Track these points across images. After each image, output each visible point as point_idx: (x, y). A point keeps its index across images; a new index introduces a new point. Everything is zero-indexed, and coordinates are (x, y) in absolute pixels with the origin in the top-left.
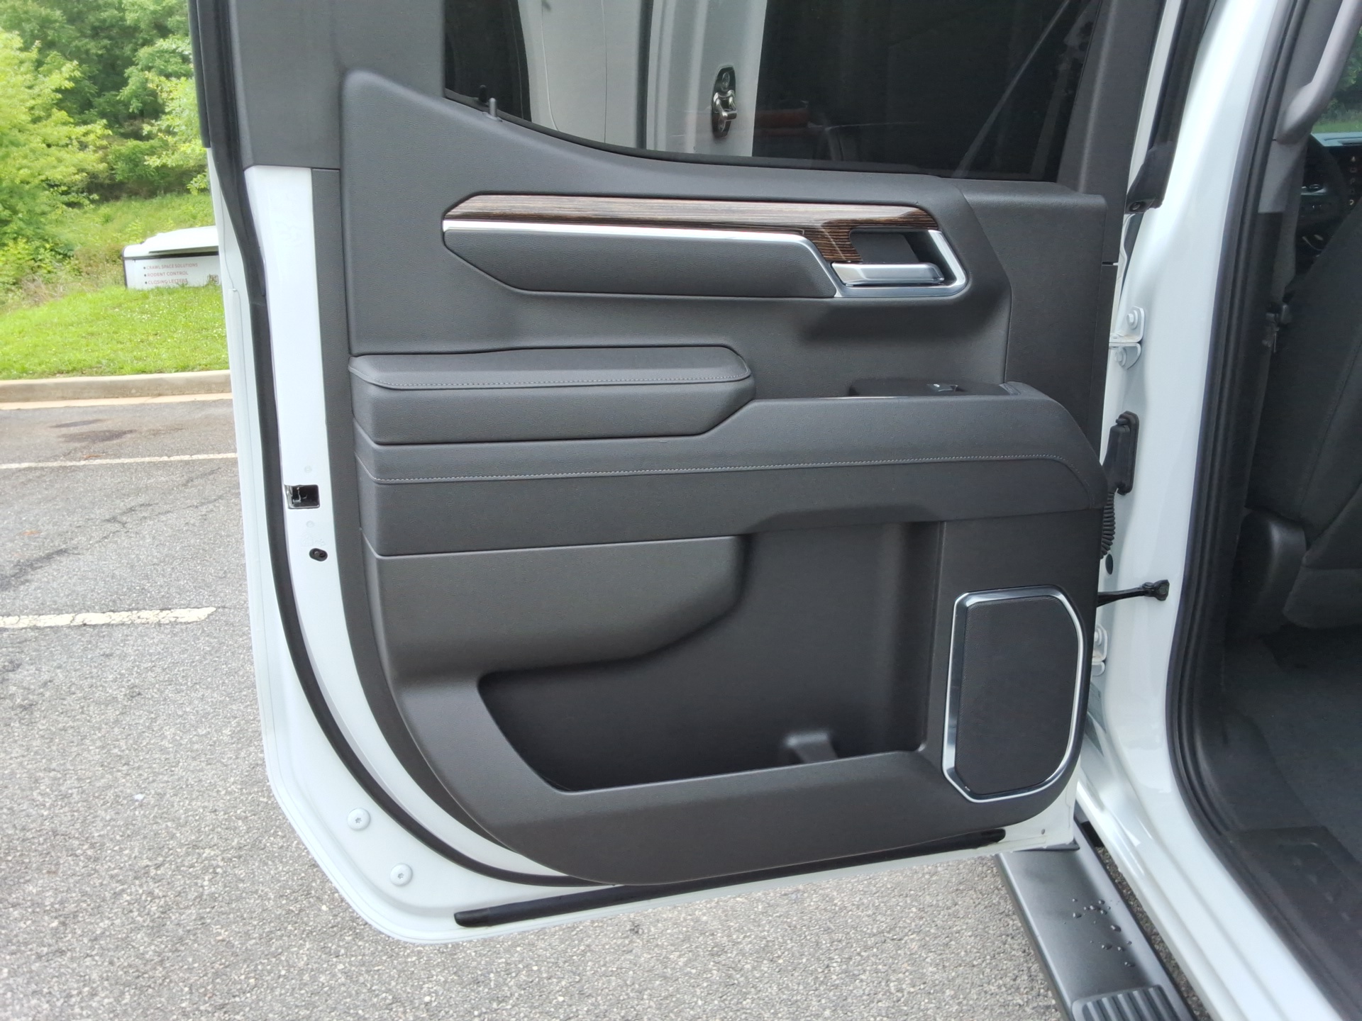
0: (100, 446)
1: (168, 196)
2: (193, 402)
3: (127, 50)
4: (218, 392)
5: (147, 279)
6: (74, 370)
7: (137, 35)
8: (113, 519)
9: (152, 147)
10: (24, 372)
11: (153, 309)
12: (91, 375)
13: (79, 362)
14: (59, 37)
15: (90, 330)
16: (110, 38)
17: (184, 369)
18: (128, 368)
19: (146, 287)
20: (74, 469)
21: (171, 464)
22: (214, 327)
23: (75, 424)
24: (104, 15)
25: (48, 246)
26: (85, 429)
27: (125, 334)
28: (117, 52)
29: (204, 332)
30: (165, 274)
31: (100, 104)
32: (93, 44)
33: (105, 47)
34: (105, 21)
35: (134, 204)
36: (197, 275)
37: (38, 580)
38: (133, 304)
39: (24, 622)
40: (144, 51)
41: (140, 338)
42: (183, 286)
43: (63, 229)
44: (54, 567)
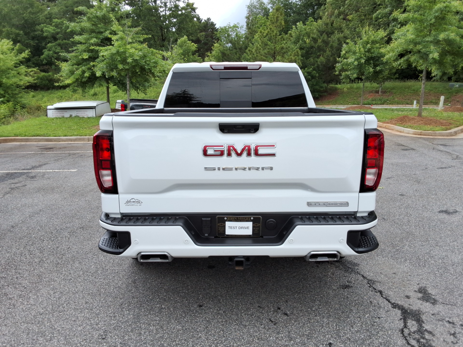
0: (48, 150)
1: (54, 90)
3: (43, 44)
4: (74, 141)
5: (53, 115)
7: (46, 39)
8: (56, 160)
9: (49, 75)
10: (25, 136)
11: (56, 122)
12: (42, 137)
13: (39, 134)
14: (21, 39)
15: (40, 127)
16: (38, 40)
17: (66, 136)
18: (52, 136)
19: (53, 117)
20: (44, 153)
21: (65, 153)
22: (72, 127)
23: (41, 146)
24: (37, 33)
25: (19, 104)
26: (44, 147)
27: (49, 128)
28: (40, 44)
29: (70, 128)
30: (58, 114)
31: (33, 60)
32: (32, 42)
33: (36, 43)
34: (36, 35)
35: (42, 92)
36: (67, 114)
37: (44, 167)
38: (50, 121)
39: (44, 171)
40: (49, 45)
41: (53, 129)
42: (63, 117)
43: (23, 99)
44: (46, 165)
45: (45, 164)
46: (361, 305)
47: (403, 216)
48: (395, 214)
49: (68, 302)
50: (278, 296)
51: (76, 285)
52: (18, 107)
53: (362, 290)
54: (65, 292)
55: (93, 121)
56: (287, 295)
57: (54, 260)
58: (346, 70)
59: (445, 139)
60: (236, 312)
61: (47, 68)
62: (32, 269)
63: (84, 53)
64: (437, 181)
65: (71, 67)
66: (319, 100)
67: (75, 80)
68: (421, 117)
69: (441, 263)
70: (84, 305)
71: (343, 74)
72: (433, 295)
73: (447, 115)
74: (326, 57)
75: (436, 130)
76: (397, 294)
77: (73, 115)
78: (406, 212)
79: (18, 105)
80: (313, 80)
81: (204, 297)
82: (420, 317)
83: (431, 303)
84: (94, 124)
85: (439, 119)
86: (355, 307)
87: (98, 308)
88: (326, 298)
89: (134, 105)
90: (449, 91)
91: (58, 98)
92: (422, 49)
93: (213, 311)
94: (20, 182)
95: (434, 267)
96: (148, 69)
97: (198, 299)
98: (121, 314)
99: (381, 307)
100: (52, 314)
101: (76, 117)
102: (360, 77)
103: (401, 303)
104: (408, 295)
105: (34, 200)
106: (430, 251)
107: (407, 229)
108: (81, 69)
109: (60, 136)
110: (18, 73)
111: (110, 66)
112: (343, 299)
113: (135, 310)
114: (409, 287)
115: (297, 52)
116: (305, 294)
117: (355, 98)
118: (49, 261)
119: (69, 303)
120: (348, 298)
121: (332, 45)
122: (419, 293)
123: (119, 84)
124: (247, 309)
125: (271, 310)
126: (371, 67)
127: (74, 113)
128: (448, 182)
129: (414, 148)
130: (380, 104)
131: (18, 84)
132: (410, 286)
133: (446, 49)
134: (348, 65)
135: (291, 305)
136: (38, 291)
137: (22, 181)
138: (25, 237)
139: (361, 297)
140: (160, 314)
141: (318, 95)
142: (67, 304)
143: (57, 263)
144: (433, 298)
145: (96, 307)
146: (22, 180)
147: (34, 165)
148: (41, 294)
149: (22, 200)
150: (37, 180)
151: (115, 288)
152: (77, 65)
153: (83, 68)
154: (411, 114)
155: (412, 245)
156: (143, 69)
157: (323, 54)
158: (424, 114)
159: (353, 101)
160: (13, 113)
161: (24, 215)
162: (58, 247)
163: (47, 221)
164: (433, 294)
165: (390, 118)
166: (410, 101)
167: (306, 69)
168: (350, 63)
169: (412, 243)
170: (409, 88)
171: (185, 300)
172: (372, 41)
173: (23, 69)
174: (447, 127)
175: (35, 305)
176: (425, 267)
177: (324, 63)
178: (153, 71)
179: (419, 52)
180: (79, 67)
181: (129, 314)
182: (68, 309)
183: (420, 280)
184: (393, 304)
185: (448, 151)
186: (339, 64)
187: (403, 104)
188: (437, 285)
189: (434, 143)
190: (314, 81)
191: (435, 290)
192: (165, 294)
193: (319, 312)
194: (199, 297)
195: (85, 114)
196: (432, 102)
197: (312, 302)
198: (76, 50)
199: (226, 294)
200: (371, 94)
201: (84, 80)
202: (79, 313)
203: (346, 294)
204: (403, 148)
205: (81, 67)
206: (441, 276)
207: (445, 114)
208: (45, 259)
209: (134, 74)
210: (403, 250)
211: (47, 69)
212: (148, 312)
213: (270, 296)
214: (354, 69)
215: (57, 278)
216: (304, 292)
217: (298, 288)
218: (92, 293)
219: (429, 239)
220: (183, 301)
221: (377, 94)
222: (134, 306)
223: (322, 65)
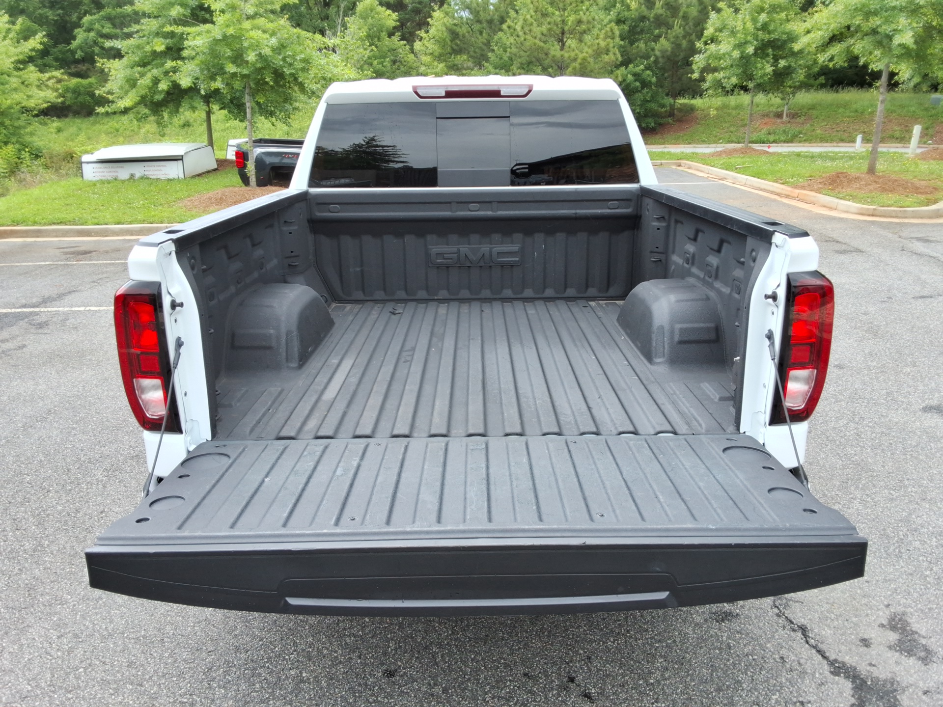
0: (81, 257)
2: (124, 240)
3: (74, 17)
4: (137, 235)
5: (95, 174)
6: (61, 222)
7: (80, 7)
8: (94, 282)
9: (90, 83)
10: (35, 223)
11: (100, 192)
12: (70, 225)
13: (63, 218)
14: (28, 7)
15: (66, 202)
16: (62, 8)
17: (119, 223)
18: (90, 222)
19: (95, 179)
20: (71, 265)
21: (116, 264)
22: (134, 203)
23: (67, 248)
25: (27, 150)
26: (72, 250)
27: (86, 205)
28: (67, 18)
29: (129, 205)
30: (106, 172)
31: (55, 53)
32: (51, 12)
33: (59, 15)
35: (77, 120)
36: (124, 172)
37: (67, 299)
38: (88, 189)
39: (66, 309)
40: (87, 19)
41: (94, 207)
42: (116, 179)
43: (35, 138)
44: (73, 295)
45: (70, 293)
46: (761, 669)
47: (845, 422)
48: (827, 415)
49: (88, 662)
50: (570, 645)
51: (109, 613)
52: (25, 155)
53: (761, 624)
54: (84, 634)
55: (178, 189)
56: (591, 642)
57: (68, 546)
58: (715, 70)
59: (925, 224)
60: (472, 689)
61: (84, 68)
62: (16, 571)
63: (156, 40)
64: (915, 330)
65: (129, 72)
66: (657, 133)
67: (138, 98)
68: (874, 174)
69: (936, 546)
70: (124, 669)
71: (710, 77)
72: (924, 637)
73: (928, 168)
74: (672, 40)
75: (907, 204)
76: (843, 634)
77: (138, 175)
78: (852, 409)
79: (26, 152)
80: (645, 90)
81: (400, 647)
82: (895, 698)
83: (919, 658)
84: (180, 195)
85: (911, 178)
86: (746, 674)
87: (155, 678)
88: (680, 650)
89: (264, 153)
90: (930, 114)
91: (111, 133)
92: (880, 26)
93: (419, 689)
94: (13, 338)
95: (921, 558)
96: (290, 74)
97: (385, 654)
98: (206, 698)
99: (807, 673)
100: (50, 697)
101: (142, 178)
102: (745, 83)
103: (850, 662)
104: (866, 637)
105: (37, 384)
106: (910, 514)
107: (856, 455)
108: (149, 75)
109: (107, 224)
110: (23, 83)
111: (209, 70)
112: (717, 651)
113: (238, 685)
114: (867, 615)
115: (612, 30)
116: (631, 637)
117: (732, 129)
118: (55, 548)
119: (90, 665)
120: (730, 648)
121: (685, 13)
122: (891, 630)
123: (231, 106)
124: (497, 682)
125: (554, 684)
126: (768, 62)
127: (139, 170)
128: (939, 331)
129: (861, 247)
130: (785, 142)
131: (23, 105)
132: (869, 612)
133: (934, 23)
134: (720, 59)
135: (598, 670)
136: (24, 631)
137: (17, 336)
138: (8, 481)
139: (760, 645)
140: (296, 696)
141: (655, 124)
142: (85, 669)
143: (73, 552)
144: (923, 645)
145: (151, 678)
146: (17, 333)
147: (47, 295)
148: (29, 641)
149: (11, 385)
150: (49, 331)
151: (199, 622)
152: (141, 66)
153: (155, 72)
154: (851, 167)
155: (869, 499)
156: (278, 75)
157: (667, 33)
158: (880, 166)
159: (727, 135)
160: (13, 170)
161: (14, 422)
162: (77, 511)
163: (62, 439)
164: (923, 633)
165: (807, 175)
166: (847, 135)
167: (631, 66)
168: (724, 54)
169: (868, 492)
170: (846, 105)
171: (354, 656)
172: (770, 6)
173: (32, 73)
174: (929, 196)
175: (11, 671)
176: (901, 557)
177: (668, 53)
178: (300, 80)
179: (874, 32)
180: (146, 69)
181: (225, 697)
182: (87, 682)
183: (891, 595)
184: (832, 663)
185: (934, 254)
186: (701, 56)
187: (832, 141)
188: (930, 609)
189: (904, 234)
190: (648, 92)
191: (927, 622)
192: (311, 639)
193: (663, 689)
194: (389, 647)
195: (161, 172)
196: (893, 137)
197: (648, 662)
198: (137, 32)
199: (451, 639)
200: (766, 119)
201: (159, 97)
202: (112, 694)
203: (724, 638)
204: (837, 247)
205: (150, 70)
206: (938, 584)
207: (924, 166)
208: (47, 542)
209: (261, 85)
210: (849, 511)
211: (86, 72)
212: (270, 691)
213: (552, 644)
214: (732, 66)
215: (69, 594)
216: (628, 632)
217: (615, 621)
218: (144, 637)
219: (906, 482)
220: (350, 658)
221: (779, 121)
222: (238, 673)
223: (663, 57)
